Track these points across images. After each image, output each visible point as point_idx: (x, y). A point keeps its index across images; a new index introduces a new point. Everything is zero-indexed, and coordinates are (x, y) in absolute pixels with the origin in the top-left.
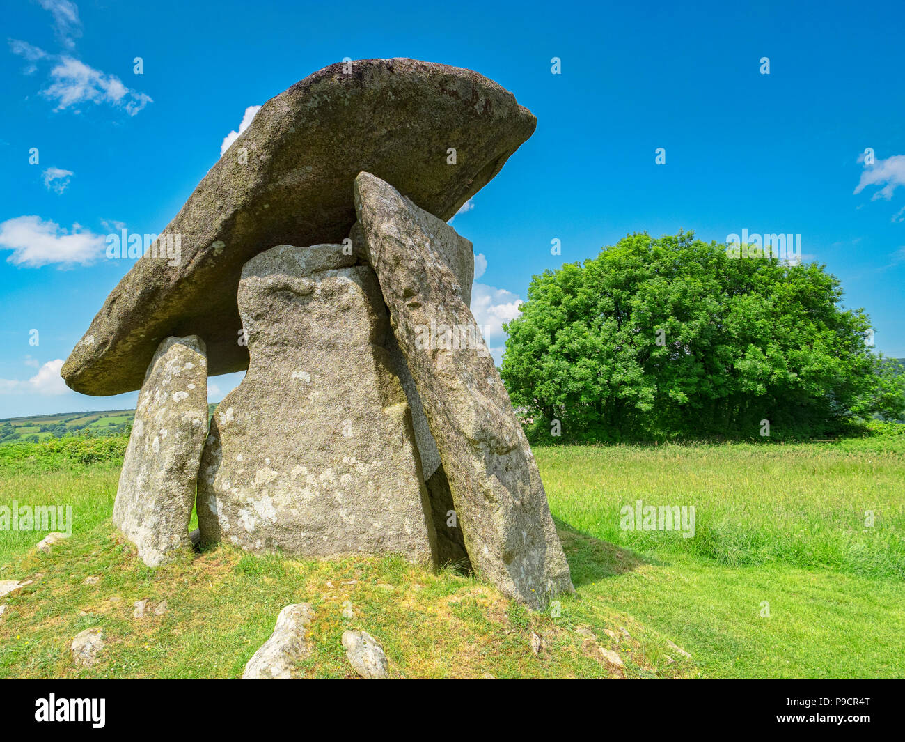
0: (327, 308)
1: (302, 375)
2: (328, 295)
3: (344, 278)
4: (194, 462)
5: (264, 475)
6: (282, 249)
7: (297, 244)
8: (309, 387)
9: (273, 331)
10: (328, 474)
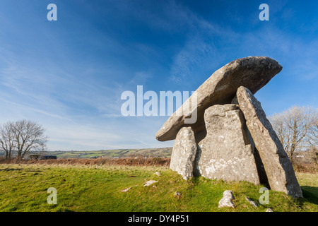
0: (229, 120)
1: (222, 137)
2: (229, 116)
3: (234, 112)
4: (194, 157)
5: (212, 161)
6: (216, 106)
7: (220, 104)
8: (224, 139)
9: (214, 126)
10: (230, 161)
